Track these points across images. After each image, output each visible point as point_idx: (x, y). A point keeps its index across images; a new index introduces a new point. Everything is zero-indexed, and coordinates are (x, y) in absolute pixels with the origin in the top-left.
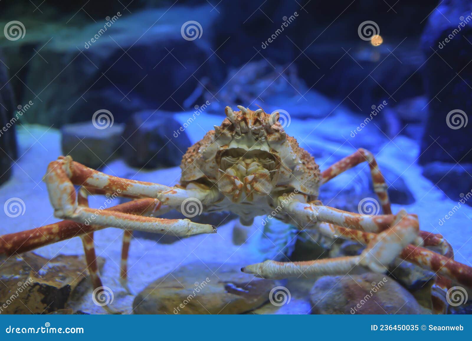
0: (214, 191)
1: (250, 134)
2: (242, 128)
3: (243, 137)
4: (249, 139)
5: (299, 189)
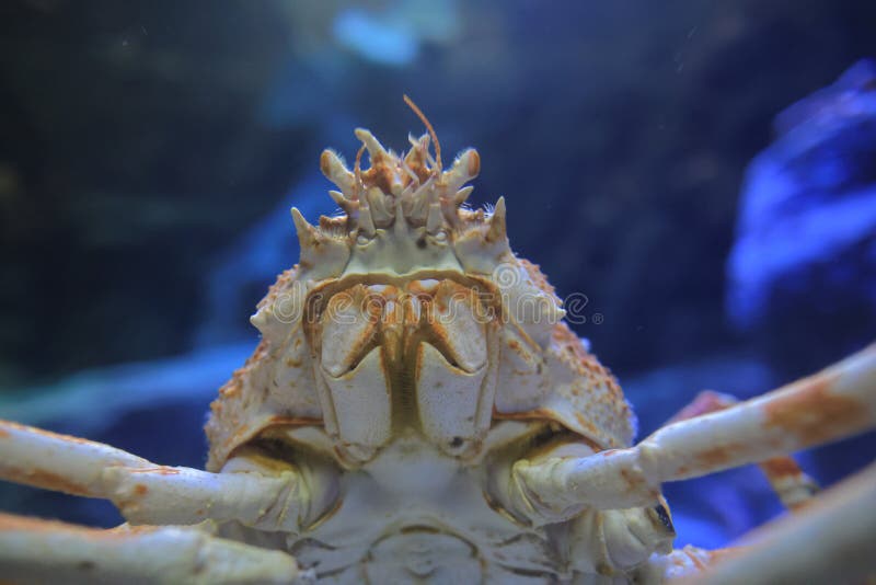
0: (307, 473)
1: (401, 226)
2: (375, 207)
3: (381, 243)
4: (400, 247)
5: (573, 423)
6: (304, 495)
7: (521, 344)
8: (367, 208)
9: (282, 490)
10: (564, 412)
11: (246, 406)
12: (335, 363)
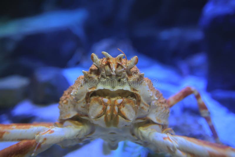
2: (107, 72)
7: (145, 107)
8: (104, 72)
11: (69, 108)
12: (92, 115)
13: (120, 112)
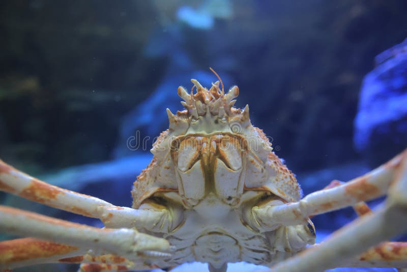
0: (171, 210)
1: (208, 115)
2: (198, 108)
3: (201, 122)
4: (208, 123)
5: (276, 192)
6: (170, 218)
7: (255, 161)
8: (196, 108)
9: (162, 216)
10: (272, 188)
11: (148, 184)
12: (183, 167)
13: (218, 154)
